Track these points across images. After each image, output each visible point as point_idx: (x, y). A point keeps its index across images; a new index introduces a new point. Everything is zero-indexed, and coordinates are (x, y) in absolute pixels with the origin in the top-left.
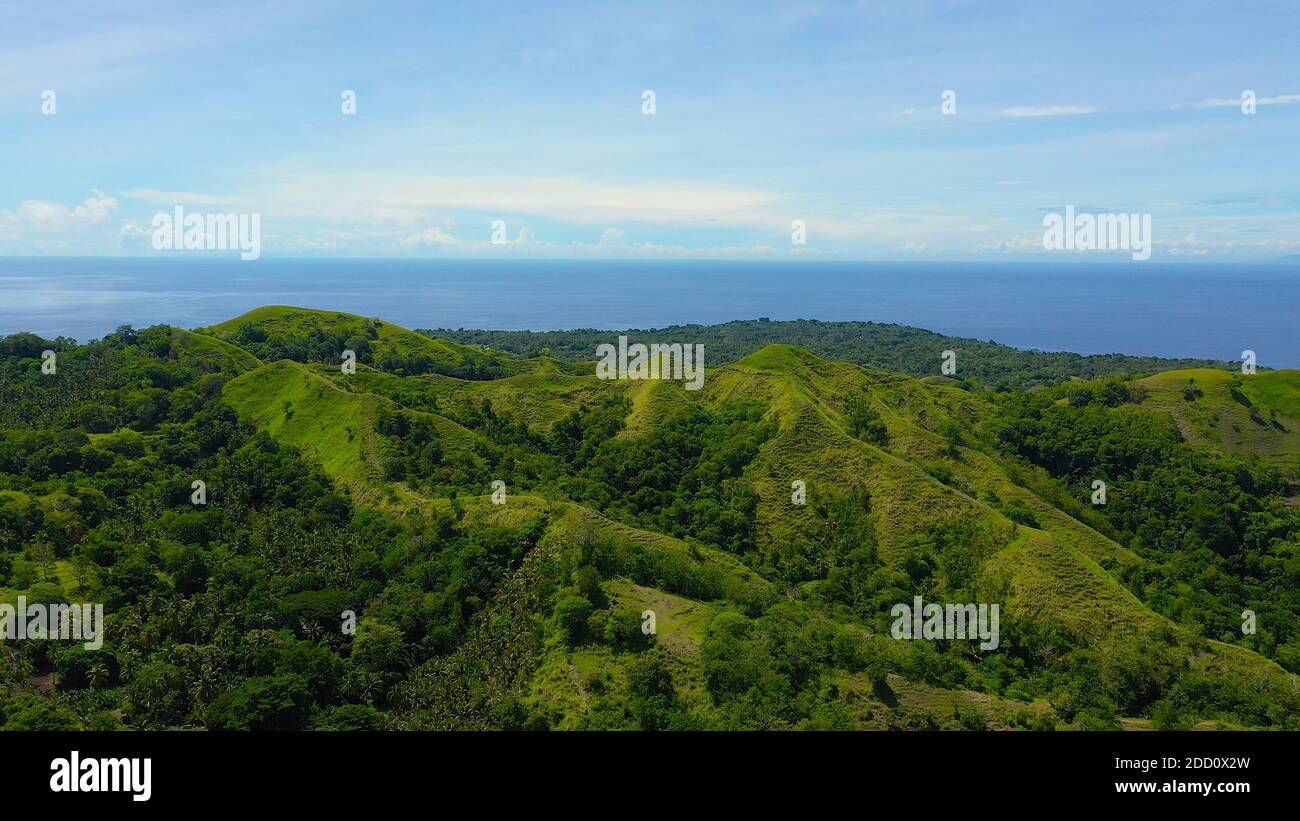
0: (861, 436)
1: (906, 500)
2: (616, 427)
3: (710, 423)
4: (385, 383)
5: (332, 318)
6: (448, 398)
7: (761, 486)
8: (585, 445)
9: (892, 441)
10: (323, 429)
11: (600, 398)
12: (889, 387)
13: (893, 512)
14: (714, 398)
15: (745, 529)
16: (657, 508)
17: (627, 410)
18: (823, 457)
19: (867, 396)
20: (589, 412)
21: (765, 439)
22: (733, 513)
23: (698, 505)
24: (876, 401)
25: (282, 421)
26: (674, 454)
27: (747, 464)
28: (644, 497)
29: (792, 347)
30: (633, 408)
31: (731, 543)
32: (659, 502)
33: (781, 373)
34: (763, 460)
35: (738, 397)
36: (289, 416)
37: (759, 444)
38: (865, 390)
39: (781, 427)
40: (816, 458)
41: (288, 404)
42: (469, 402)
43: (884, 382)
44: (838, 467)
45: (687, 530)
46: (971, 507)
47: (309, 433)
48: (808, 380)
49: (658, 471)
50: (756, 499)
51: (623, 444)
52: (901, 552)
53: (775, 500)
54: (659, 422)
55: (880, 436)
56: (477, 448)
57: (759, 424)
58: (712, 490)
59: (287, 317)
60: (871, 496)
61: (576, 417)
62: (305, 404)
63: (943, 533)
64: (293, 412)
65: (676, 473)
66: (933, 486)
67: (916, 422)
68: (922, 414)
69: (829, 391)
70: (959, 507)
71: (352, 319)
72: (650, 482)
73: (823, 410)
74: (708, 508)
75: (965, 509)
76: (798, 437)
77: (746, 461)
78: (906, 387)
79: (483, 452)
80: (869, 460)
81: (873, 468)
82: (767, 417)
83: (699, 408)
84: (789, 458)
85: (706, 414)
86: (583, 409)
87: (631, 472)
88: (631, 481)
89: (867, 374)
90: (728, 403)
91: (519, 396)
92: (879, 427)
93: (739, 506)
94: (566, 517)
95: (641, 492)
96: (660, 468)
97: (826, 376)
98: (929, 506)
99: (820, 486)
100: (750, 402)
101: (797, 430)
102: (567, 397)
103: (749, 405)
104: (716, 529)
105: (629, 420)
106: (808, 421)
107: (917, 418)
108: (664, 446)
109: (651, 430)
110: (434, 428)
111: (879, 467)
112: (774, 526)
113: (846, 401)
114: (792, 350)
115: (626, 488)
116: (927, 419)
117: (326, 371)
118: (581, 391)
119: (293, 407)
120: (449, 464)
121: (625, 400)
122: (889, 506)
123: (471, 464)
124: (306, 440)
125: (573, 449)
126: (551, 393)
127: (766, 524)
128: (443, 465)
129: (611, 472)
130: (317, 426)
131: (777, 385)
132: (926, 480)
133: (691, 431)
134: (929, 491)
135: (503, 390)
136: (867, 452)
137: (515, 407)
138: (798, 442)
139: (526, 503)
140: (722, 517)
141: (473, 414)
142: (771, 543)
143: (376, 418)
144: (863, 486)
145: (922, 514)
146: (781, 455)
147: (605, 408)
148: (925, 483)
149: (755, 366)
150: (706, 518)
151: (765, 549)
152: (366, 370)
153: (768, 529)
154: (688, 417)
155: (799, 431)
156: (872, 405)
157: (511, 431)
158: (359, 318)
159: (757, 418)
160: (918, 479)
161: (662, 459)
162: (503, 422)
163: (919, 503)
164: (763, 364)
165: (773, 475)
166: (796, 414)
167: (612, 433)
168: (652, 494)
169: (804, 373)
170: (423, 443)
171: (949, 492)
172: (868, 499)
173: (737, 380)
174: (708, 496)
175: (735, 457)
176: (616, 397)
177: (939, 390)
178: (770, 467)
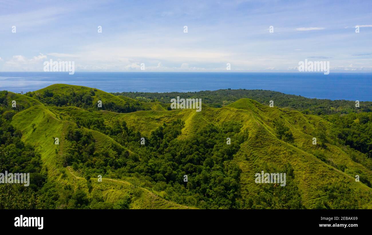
0: (283, 138)
1: (312, 173)
2: (178, 133)
3: (218, 132)
4: (83, 114)
5: (79, 88)
6: (109, 121)
7: (242, 165)
8: (164, 141)
9: (295, 140)
10: (46, 137)
11: (172, 121)
12: (290, 116)
13: (306, 179)
14: (218, 121)
15: (236, 188)
16: (194, 173)
17: (182, 126)
18: (269, 150)
19: (282, 120)
20: (167, 126)
21: (242, 141)
22: (230, 179)
23: (214, 174)
24: (286, 121)
25: (31, 132)
26: (202, 147)
27: (235, 153)
28: (188, 168)
29: (250, 99)
30: (185, 125)
31: (229, 194)
32: (195, 171)
33: (247, 111)
34: (242, 152)
35: (229, 121)
36: (34, 130)
37: (240, 144)
38: (281, 117)
39: (250, 136)
40: (266, 150)
41: (34, 125)
42: (118, 122)
43: (288, 114)
44: (276, 155)
45: (208, 187)
46: (345, 178)
47: (41, 138)
48: (258, 113)
49: (195, 156)
50: (240, 171)
51: (180, 142)
52: (313, 201)
53: (249, 172)
54: (195, 132)
55: (290, 138)
56: (112, 146)
57: (239, 134)
58: (219, 167)
59: (63, 88)
60: (294, 170)
61: (161, 129)
62: (42, 124)
63: (332, 191)
64: (36, 128)
65: (203, 156)
66: (324, 166)
67: (302, 131)
68: (305, 127)
69: (266, 118)
70: (338, 177)
71: (86, 88)
72: (191, 161)
73: (267, 127)
74: (218, 176)
75: (341, 179)
76: (257, 140)
77: (234, 152)
78: (297, 116)
79: (115, 148)
80: (291, 152)
81: (293, 156)
82: (242, 130)
83: (212, 125)
84: (254, 150)
85: (215, 128)
86: (164, 125)
87: (183, 156)
88: (183, 160)
89: (281, 111)
90: (224, 123)
91: (138, 120)
92: (290, 134)
93: (232, 175)
94: (141, 199)
95: (187, 165)
96: (196, 154)
97: (265, 111)
98: (323, 176)
99: (268, 164)
100: (234, 123)
101: (257, 137)
102: (159, 120)
103: (234, 124)
104: (222, 187)
105: (183, 130)
106: (261, 133)
107: (303, 129)
108: (198, 143)
109: (192, 135)
110: (93, 137)
111: (296, 156)
112: (249, 185)
113: (274, 122)
114: (250, 101)
115: (180, 163)
116: (307, 129)
117: (58, 109)
118: (164, 117)
119: (37, 126)
120: (97, 155)
121: (182, 122)
122: (304, 176)
123: (107, 155)
124: (39, 141)
125: (159, 143)
126: (152, 118)
127: (245, 184)
128: (94, 156)
129: (174, 156)
130: (44, 135)
131: (245, 115)
132: (320, 163)
133: (209, 136)
134: (322, 169)
135: (132, 117)
136: (289, 148)
137: (136, 124)
138: (257, 143)
139: (122, 187)
140: (225, 181)
141: (119, 128)
142: (248, 194)
143: (67, 133)
144: (290, 166)
145: (320, 180)
146: (250, 149)
147: (173, 125)
148: (320, 165)
149: (236, 107)
150: (217, 181)
151: (245, 197)
152: (75, 109)
153: (246, 187)
154: (208, 130)
155: (258, 138)
156: (286, 124)
157: (134, 135)
158: (89, 88)
159: (238, 131)
160: (316, 162)
161: (197, 150)
162: (130, 131)
163: (318, 175)
164: (239, 106)
165: (247, 159)
166: (256, 129)
167: (175, 137)
168: (192, 167)
169: (256, 110)
170: (86, 145)
171: (332, 169)
172: (292, 172)
173: (228, 113)
174: (218, 170)
175: (230, 150)
176: (178, 120)
177: (309, 117)
178: (246, 156)
